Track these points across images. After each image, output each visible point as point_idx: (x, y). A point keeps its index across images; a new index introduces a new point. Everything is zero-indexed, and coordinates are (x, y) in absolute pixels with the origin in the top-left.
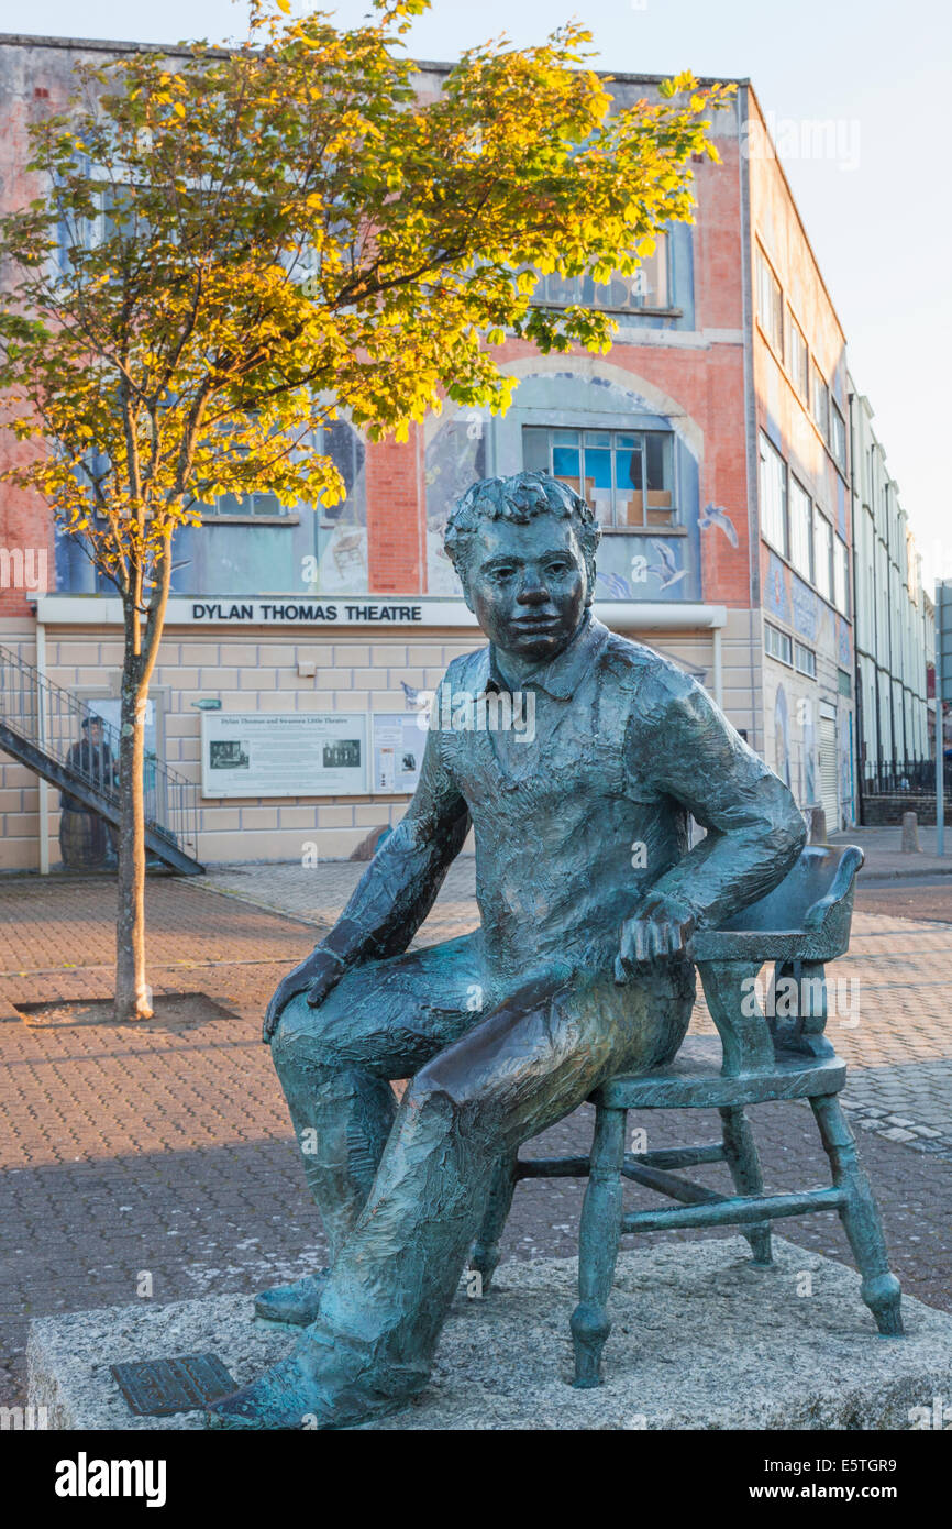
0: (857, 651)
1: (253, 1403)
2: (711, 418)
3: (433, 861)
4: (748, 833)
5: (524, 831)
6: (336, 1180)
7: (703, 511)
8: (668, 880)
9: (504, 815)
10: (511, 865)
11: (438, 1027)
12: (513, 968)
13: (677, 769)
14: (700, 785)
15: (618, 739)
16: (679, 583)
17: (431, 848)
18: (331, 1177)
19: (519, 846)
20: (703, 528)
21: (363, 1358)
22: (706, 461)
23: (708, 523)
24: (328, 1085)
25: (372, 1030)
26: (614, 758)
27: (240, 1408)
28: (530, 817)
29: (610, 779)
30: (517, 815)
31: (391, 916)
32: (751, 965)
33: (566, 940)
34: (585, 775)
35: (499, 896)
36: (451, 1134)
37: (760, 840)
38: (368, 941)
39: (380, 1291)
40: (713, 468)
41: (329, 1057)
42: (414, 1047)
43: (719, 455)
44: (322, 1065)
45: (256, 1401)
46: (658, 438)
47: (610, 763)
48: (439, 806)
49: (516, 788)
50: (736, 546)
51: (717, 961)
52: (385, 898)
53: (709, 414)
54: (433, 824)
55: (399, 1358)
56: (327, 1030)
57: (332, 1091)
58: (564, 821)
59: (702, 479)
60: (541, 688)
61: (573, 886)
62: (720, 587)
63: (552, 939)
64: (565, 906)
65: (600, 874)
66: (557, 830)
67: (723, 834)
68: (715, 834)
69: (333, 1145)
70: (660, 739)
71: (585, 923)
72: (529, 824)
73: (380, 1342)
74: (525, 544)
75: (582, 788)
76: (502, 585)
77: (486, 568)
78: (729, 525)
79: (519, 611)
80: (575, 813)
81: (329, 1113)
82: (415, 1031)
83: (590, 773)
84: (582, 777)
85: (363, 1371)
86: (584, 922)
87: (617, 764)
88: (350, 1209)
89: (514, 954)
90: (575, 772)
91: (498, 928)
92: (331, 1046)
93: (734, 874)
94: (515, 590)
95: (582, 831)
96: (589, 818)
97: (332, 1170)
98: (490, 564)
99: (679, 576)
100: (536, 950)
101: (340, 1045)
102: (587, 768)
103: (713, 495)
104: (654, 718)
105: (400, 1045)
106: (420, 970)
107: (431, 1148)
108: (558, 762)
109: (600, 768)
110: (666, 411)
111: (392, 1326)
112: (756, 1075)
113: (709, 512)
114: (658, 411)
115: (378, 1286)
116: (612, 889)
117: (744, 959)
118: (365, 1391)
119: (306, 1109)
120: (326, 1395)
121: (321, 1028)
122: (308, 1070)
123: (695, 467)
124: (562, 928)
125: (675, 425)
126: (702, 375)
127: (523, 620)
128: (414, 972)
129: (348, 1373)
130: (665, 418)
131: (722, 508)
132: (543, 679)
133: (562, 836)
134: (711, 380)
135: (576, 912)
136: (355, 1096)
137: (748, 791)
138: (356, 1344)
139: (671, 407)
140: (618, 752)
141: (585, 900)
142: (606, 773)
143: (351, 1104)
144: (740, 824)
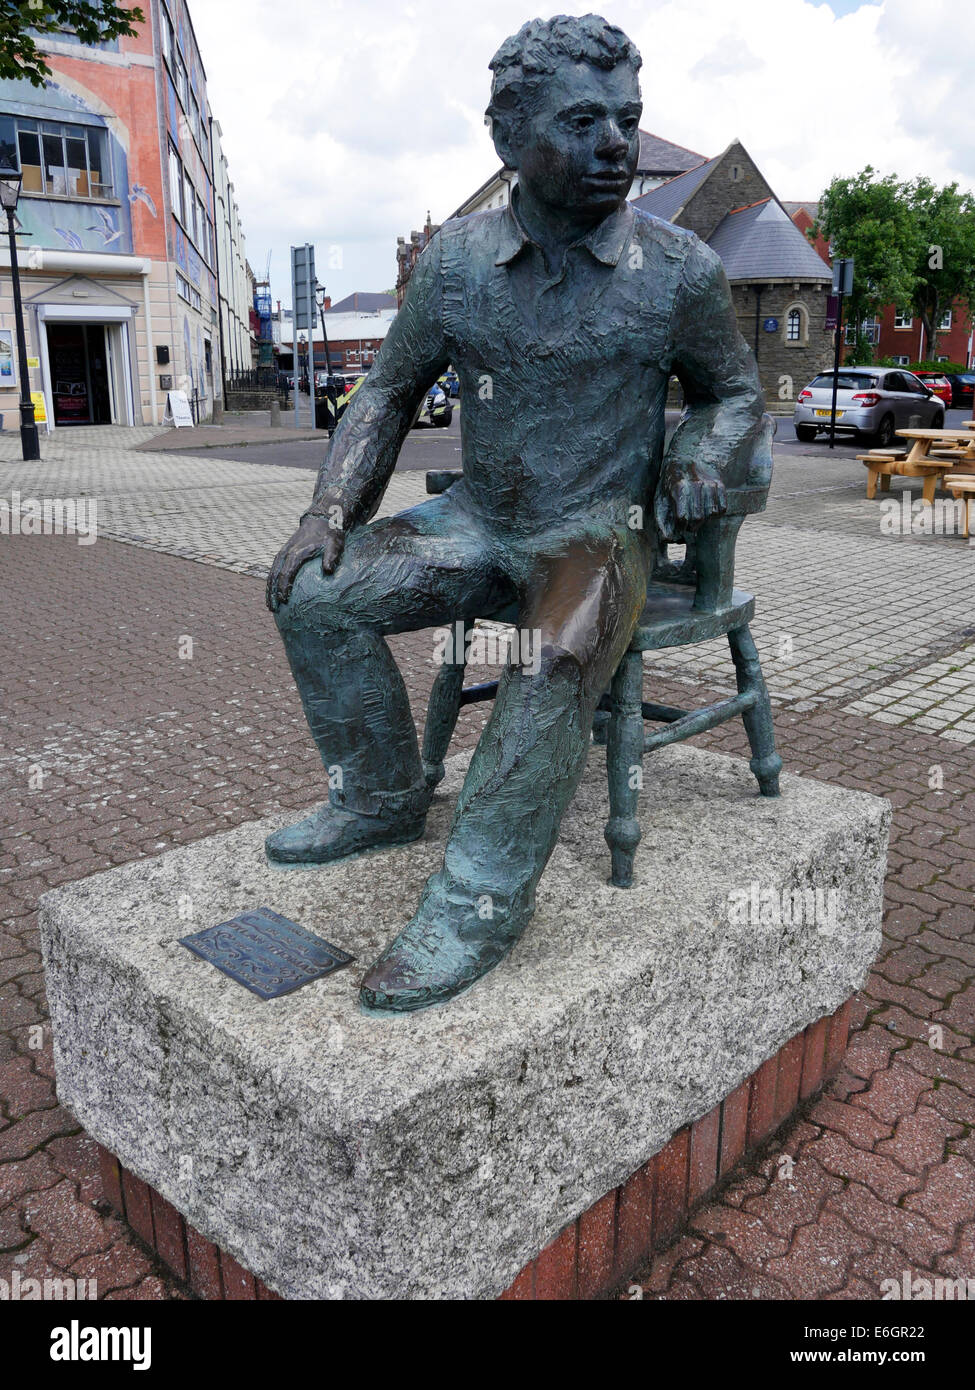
0: (220, 297)
1: (411, 973)
2: (134, 121)
3: (402, 427)
4: (739, 403)
5: (553, 397)
6: (348, 733)
7: (132, 190)
8: (687, 444)
9: (527, 381)
10: (535, 431)
11: (441, 585)
12: (528, 528)
13: (705, 339)
14: (717, 356)
15: (668, 308)
16: (117, 241)
17: (400, 415)
18: (344, 731)
19: (543, 412)
20: (132, 202)
21: (502, 911)
22: (132, 153)
23: (135, 198)
24: (345, 648)
25: (385, 592)
26: (659, 326)
27: (402, 981)
28: (563, 384)
29: (653, 346)
30: (546, 382)
32: (739, 518)
33: (591, 501)
34: (627, 342)
35: (517, 461)
36: (578, 696)
37: (750, 407)
39: (515, 849)
40: (137, 158)
41: (346, 622)
42: (421, 604)
43: (141, 150)
44: (340, 629)
45: (414, 971)
46: (98, 132)
47: (655, 330)
48: (419, 373)
49: (552, 354)
50: (155, 216)
52: (367, 464)
53: (132, 119)
54: (409, 392)
56: (344, 595)
57: (347, 652)
58: (600, 388)
59: (129, 164)
60: (589, 252)
61: (602, 451)
62: (146, 245)
63: (577, 501)
64: (593, 469)
65: (624, 439)
66: (592, 396)
67: (720, 402)
68: (714, 400)
69: (348, 703)
70: (699, 310)
71: (610, 485)
72: (560, 390)
73: (518, 893)
74: (609, 91)
75: (623, 355)
76: (579, 136)
77: (564, 115)
78: (150, 201)
79: (597, 167)
80: (612, 380)
81: (344, 672)
82: (426, 591)
83: (632, 340)
84: (625, 345)
85: (503, 922)
86: (608, 484)
87: (661, 333)
88: (361, 756)
89: (532, 515)
90: (620, 341)
91: (514, 491)
92: (347, 610)
93: (737, 438)
94: (592, 142)
95: (615, 397)
96: (623, 385)
97: (345, 724)
98: (572, 110)
99: (116, 235)
100: (560, 511)
101: (357, 608)
102: (632, 335)
103: (137, 178)
104: (699, 287)
105: (409, 605)
106: (415, 533)
107: (560, 710)
108: (603, 331)
109: (642, 335)
110: (101, 111)
111: (526, 879)
112: (724, 611)
113: (136, 190)
114: (95, 111)
115: (511, 844)
116: (632, 453)
118: (501, 939)
119: (320, 671)
120: (471, 952)
121: (338, 594)
122: (326, 634)
123: (124, 156)
124: (588, 490)
125: (108, 123)
126: (126, 88)
127: (599, 176)
128: (411, 534)
129: (488, 927)
130: (101, 117)
131: (144, 188)
132: (591, 243)
133: (596, 402)
134: (132, 92)
135: (602, 474)
136: (369, 655)
137: (743, 362)
138: (495, 899)
139: (104, 109)
140: (664, 321)
141: (610, 464)
142: (649, 341)
143: (366, 663)
144: (739, 391)
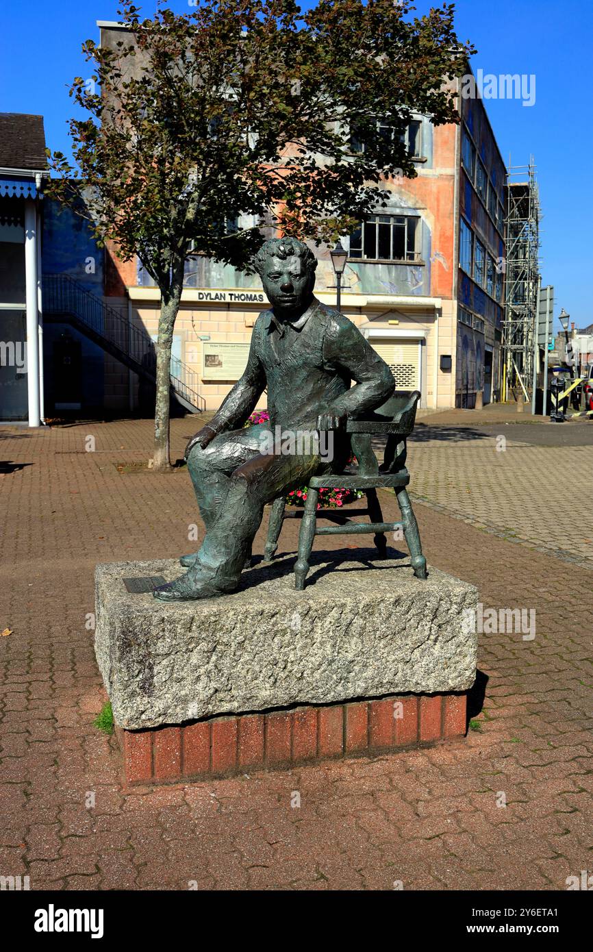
3: (253, 393)
4: (369, 384)
5: (284, 380)
6: (211, 514)
7: (433, 254)
8: (337, 401)
9: (276, 374)
10: (279, 394)
15: (319, 343)
17: (252, 389)
18: (208, 513)
20: (432, 262)
21: (212, 574)
22: (435, 230)
23: (435, 260)
24: (208, 478)
25: (225, 457)
26: (318, 352)
28: (286, 375)
29: (317, 360)
30: (281, 374)
31: (235, 414)
33: (299, 423)
35: (274, 406)
36: (247, 493)
38: (226, 424)
40: (437, 234)
43: (440, 229)
44: (205, 470)
45: (172, 588)
46: (414, 219)
47: (316, 354)
49: (281, 363)
50: (447, 271)
51: (355, 433)
53: (437, 210)
55: (226, 574)
56: (208, 457)
57: (209, 480)
58: (299, 377)
59: (433, 239)
60: (290, 324)
61: (302, 402)
62: (439, 290)
63: (293, 423)
64: (299, 410)
65: (312, 398)
66: (297, 380)
67: (361, 383)
68: (359, 383)
69: (209, 501)
70: (336, 346)
72: (286, 378)
73: (219, 568)
74: (284, 266)
75: (305, 364)
76: (275, 282)
78: (444, 262)
79: (281, 293)
80: (304, 373)
81: (208, 489)
82: (242, 458)
83: (308, 358)
84: (306, 360)
85: (212, 579)
86: (306, 416)
87: (319, 355)
90: (304, 358)
91: (274, 418)
92: (209, 463)
94: (280, 284)
95: (306, 380)
96: (308, 376)
97: (210, 511)
98: (271, 274)
99: (421, 283)
101: (213, 463)
102: (308, 356)
103: (437, 247)
104: (333, 336)
106: (245, 435)
107: (239, 497)
108: (298, 354)
109: (312, 356)
110: (416, 207)
111: (223, 563)
113: (436, 255)
114: (413, 207)
115: (218, 548)
116: (317, 404)
117: (367, 433)
118: (213, 586)
119: (199, 487)
120: (198, 587)
121: (205, 456)
122: (200, 472)
123: (429, 232)
124: (297, 418)
125: (421, 213)
126: (435, 190)
127: (282, 296)
128: (242, 436)
129: (207, 579)
130: (416, 210)
131: (441, 253)
133: (299, 383)
135: (302, 412)
136: (218, 482)
137: (371, 366)
138: (210, 569)
139: (418, 205)
140: (319, 350)
141: (306, 408)
142: (315, 357)
143: (217, 485)
144: (368, 379)
